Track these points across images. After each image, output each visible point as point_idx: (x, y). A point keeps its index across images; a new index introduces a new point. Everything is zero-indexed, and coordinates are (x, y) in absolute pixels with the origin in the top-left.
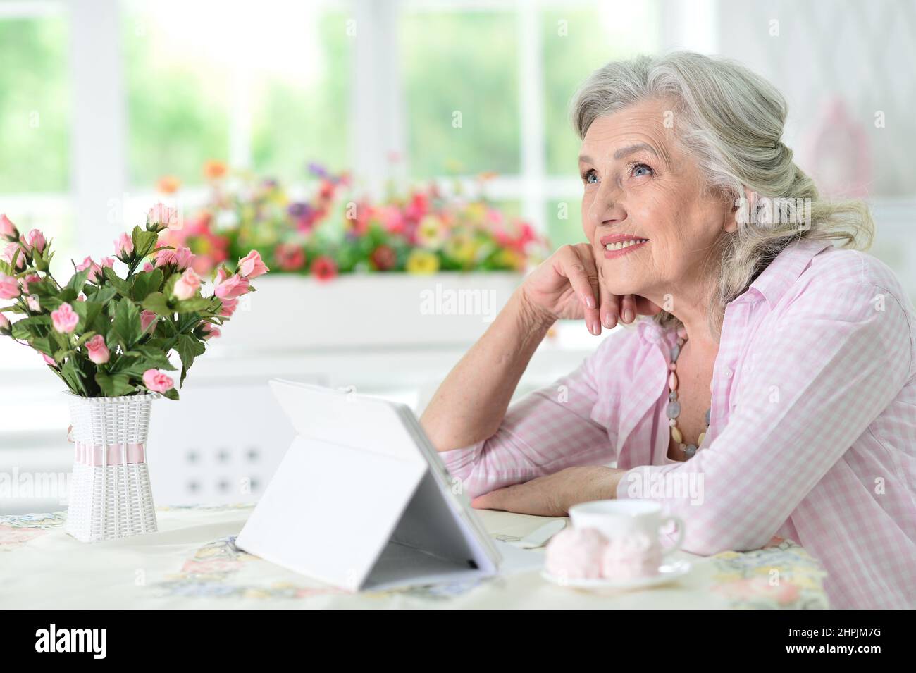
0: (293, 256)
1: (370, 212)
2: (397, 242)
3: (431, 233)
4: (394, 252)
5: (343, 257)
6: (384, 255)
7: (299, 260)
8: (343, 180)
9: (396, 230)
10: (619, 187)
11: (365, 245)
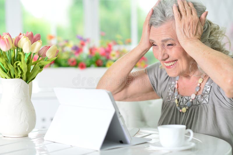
0: (73, 62)
1: (96, 49)
2: (103, 58)
3: (114, 56)
4: (102, 61)
5: (87, 62)
6: (100, 62)
7: (75, 63)
8: (87, 40)
9: (103, 55)
10: (164, 48)
11: (94, 60)
